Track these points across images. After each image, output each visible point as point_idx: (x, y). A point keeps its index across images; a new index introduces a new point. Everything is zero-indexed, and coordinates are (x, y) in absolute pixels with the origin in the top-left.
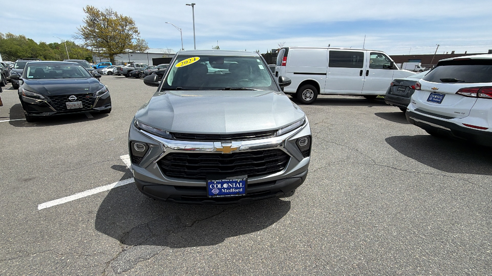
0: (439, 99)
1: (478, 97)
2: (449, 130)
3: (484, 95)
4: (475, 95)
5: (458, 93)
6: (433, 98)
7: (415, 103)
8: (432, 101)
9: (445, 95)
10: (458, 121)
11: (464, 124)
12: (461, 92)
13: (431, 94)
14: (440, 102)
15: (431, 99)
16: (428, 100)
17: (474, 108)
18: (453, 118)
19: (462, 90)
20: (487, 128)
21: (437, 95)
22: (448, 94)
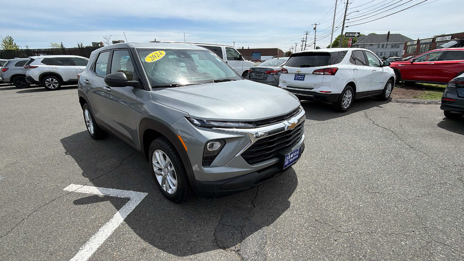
0: (302, 78)
1: (324, 74)
2: (313, 96)
3: (328, 73)
4: (323, 74)
5: (314, 73)
6: (298, 78)
7: (286, 83)
8: (298, 79)
9: (305, 75)
10: (317, 90)
11: (320, 91)
12: (315, 73)
13: (296, 75)
14: (303, 80)
15: (296, 78)
16: (295, 79)
17: (324, 81)
18: (313, 89)
19: (315, 71)
20: (331, 92)
21: (300, 75)
22: (306, 74)
